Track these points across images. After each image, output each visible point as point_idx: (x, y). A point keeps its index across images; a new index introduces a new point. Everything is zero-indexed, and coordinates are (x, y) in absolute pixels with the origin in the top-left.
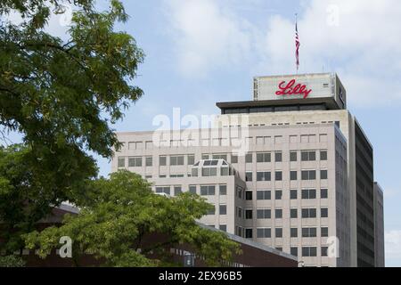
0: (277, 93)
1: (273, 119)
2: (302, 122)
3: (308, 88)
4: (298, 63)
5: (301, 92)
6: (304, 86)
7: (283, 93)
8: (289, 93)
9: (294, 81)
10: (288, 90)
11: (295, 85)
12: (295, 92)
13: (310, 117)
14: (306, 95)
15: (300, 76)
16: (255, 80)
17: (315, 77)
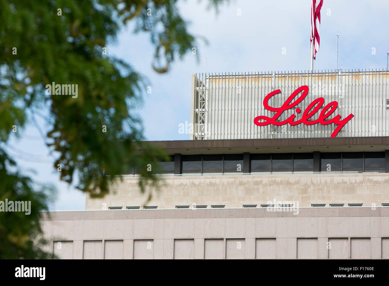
0: (256, 121)
1: (248, 191)
2: (327, 203)
3: (343, 111)
4: (316, 36)
5: (323, 121)
6: (334, 105)
7: (274, 122)
8: (291, 121)
9: (305, 89)
10: (287, 114)
11: (308, 101)
12: (306, 120)
13: (351, 188)
14: (338, 130)
15: (321, 75)
16: (198, 84)
17: (364, 79)
